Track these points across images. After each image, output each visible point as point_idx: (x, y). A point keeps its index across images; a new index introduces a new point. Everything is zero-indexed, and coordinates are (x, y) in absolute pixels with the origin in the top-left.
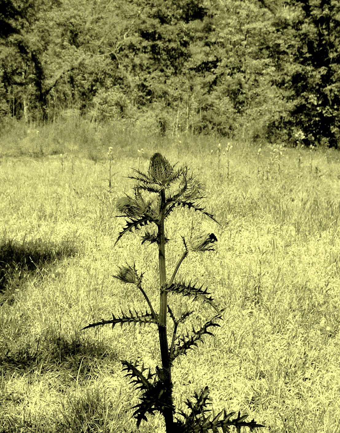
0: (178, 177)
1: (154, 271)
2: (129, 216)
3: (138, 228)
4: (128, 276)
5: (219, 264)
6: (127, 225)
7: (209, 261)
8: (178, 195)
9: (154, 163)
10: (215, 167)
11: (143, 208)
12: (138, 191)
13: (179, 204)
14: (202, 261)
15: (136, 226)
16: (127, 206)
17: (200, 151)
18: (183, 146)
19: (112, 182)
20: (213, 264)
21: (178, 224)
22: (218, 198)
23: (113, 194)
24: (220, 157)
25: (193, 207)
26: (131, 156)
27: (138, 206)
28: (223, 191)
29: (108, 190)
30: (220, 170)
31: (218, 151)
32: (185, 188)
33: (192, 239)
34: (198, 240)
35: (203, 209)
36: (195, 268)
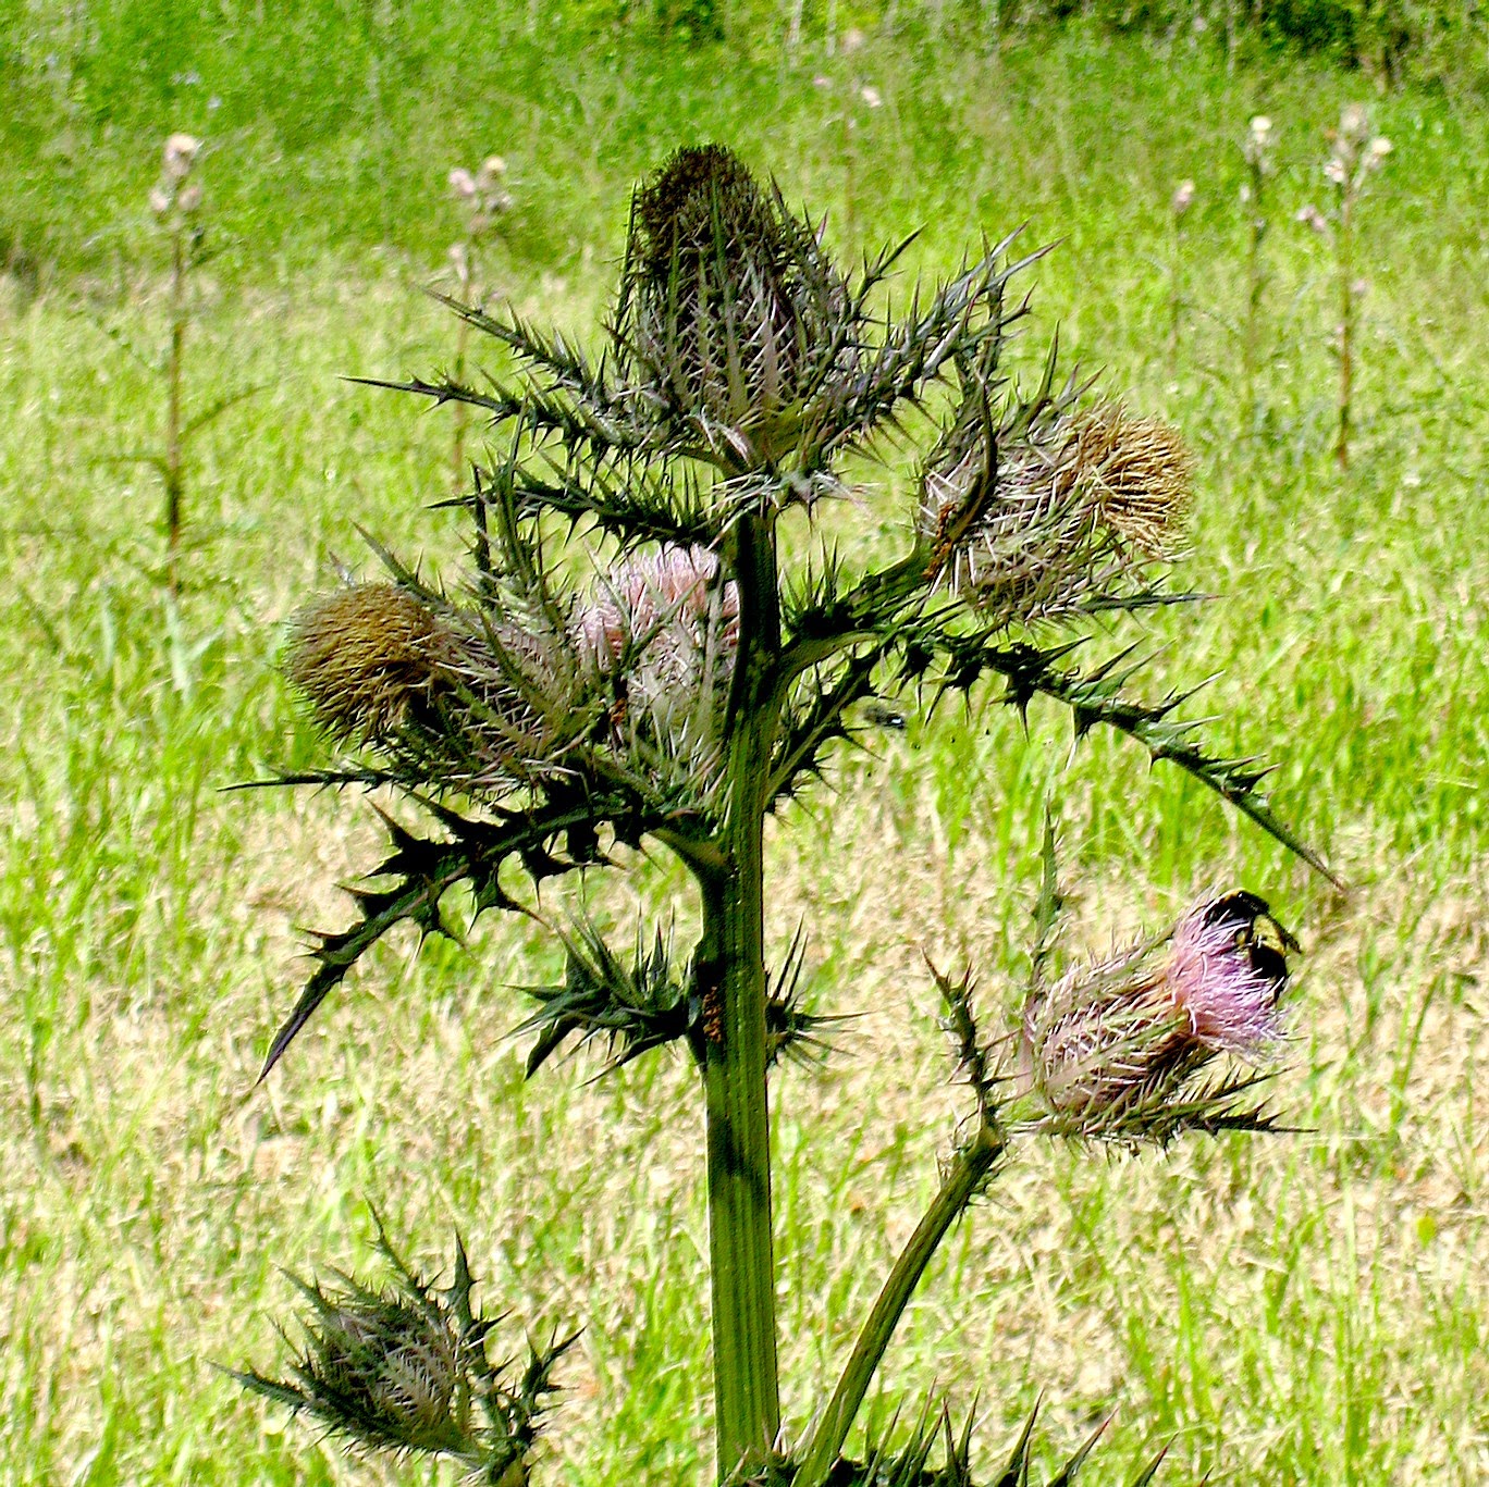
0: (908, 392)
1: (615, 1369)
2: (422, 777)
3: (503, 901)
4: (402, 1379)
5: (1263, 1303)
6: (391, 867)
7: (1156, 1276)
8: (911, 575)
9: (678, 252)
10: (1211, 347)
11: (558, 692)
12: (509, 529)
13: (918, 662)
14: (1090, 1269)
15: (484, 875)
16: (403, 670)
17: (1060, 188)
18: (897, 138)
19: (190, 485)
20: (1200, 1308)
21: (846, 908)
22: (1248, 656)
23: (203, 606)
24: (1267, 252)
25: (1060, 689)
26: (384, 232)
27: (509, 669)
28: (1296, 589)
29: (157, 564)
30: (1261, 382)
31: (1245, 193)
32: (984, 497)
33: (1044, 1011)
34: (1106, 1023)
35: (1157, 716)
36: (1019, 1346)
